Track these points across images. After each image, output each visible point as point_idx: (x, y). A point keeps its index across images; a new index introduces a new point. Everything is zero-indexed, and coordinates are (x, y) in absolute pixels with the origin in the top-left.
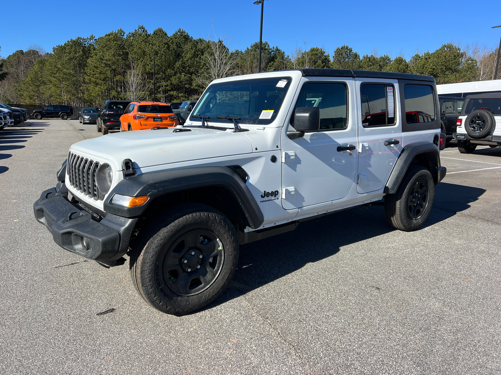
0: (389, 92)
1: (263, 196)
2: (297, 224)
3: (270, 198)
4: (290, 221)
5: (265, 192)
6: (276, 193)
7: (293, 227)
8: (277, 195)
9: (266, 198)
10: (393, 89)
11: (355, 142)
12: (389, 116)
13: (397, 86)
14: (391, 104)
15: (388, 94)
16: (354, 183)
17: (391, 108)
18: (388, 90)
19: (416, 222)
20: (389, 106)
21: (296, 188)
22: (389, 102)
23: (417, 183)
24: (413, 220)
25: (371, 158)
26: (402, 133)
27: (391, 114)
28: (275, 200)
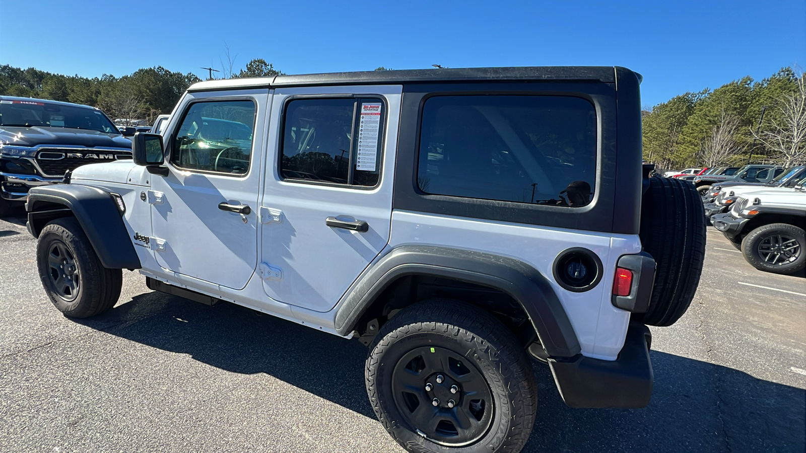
0: (365, 114)
1: (136, 237)
3: (142, 243)
5: (137, 234)
6: (148, 239)
8: (149, 242)
9: (138, 242)
10: (380, 107)
11: (254, 202)
12: (359, 166)
13: (394, 99)
14: (368, 140)
15: (363, 118)
16: (256, 274)
17: (367, 150)
18: (363, 111)
19: (424, 446)
20: (361, 144)
21: (166, 242)
22: (362, 136)
23: (433, 350)
24: (416, 435)
25: (290, 240)
26: (393, 212)
27: (368, 162)
28: (148, 249)
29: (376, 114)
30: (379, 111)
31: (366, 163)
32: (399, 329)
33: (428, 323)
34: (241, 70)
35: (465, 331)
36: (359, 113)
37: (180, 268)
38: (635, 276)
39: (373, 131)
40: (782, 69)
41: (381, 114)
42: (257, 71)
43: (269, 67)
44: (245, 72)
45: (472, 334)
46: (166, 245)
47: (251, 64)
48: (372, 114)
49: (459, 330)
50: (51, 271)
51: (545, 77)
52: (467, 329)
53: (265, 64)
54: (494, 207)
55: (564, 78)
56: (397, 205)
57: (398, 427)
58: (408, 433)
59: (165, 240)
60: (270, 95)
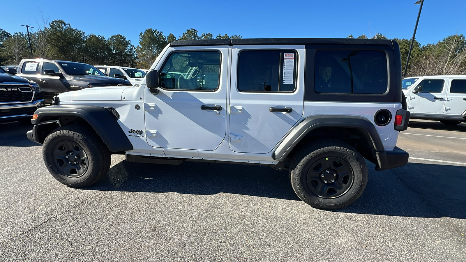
0: (287, 58)
1: (130, 132)
2: (182, 161)
3: (136, 134)
4: (164, 156)
5: (131, 129)
6: (141, 132)
7: (177, 163)
8: (142, 133)
9: (132, 134)
10: (294, 55)
11: (224, 104)
12: (284, 82)
13: (301, 52)
14: (289, 70)
15: (285, 60)
16: (225, 140)
17: (288, 75)
18: (285, 57)
19: (323, 201)
20: (285, 72)
21: (157, 132)
22: (285, 68)
23: (327, 159)
24: (318, 197)
25: (247, 121)
26: (304, 102)
27: (289, 81)
28: (140, 137)
29: (292, 58)
30: (293, 56)
31: (288, 80)
32: (312, 153)
33: (326, 147)
34: (45, 27)
35: (343, 148)
36: (283, 58)
37: (168, 145)
38: (403, 117)
39: (291, 66)
40: (349, 35)
41: (294, 58)
42: (58, 28)
43: (68, 26)
44: (48, 28)
45: (346, 149)
46: (157, 133)
47: (53, 23)
48: (289, 58)
49: (340, 148)
50: (56, 161)
51: (368, 43)
52: (344, 147)
53: (65, 24)
54: (350, 96)
55: (372, 44)
56: (306, 98)
57: (310, 196)
58: (315, 198)
59: (156, 131)
60: (230, 49)
